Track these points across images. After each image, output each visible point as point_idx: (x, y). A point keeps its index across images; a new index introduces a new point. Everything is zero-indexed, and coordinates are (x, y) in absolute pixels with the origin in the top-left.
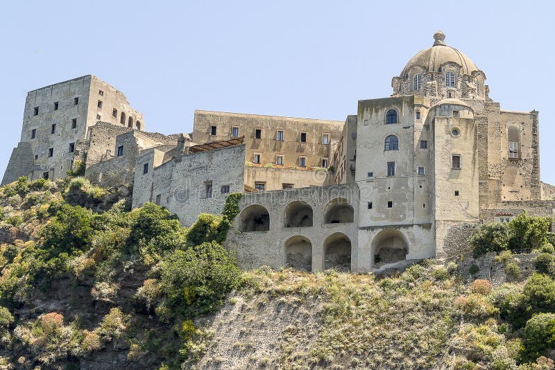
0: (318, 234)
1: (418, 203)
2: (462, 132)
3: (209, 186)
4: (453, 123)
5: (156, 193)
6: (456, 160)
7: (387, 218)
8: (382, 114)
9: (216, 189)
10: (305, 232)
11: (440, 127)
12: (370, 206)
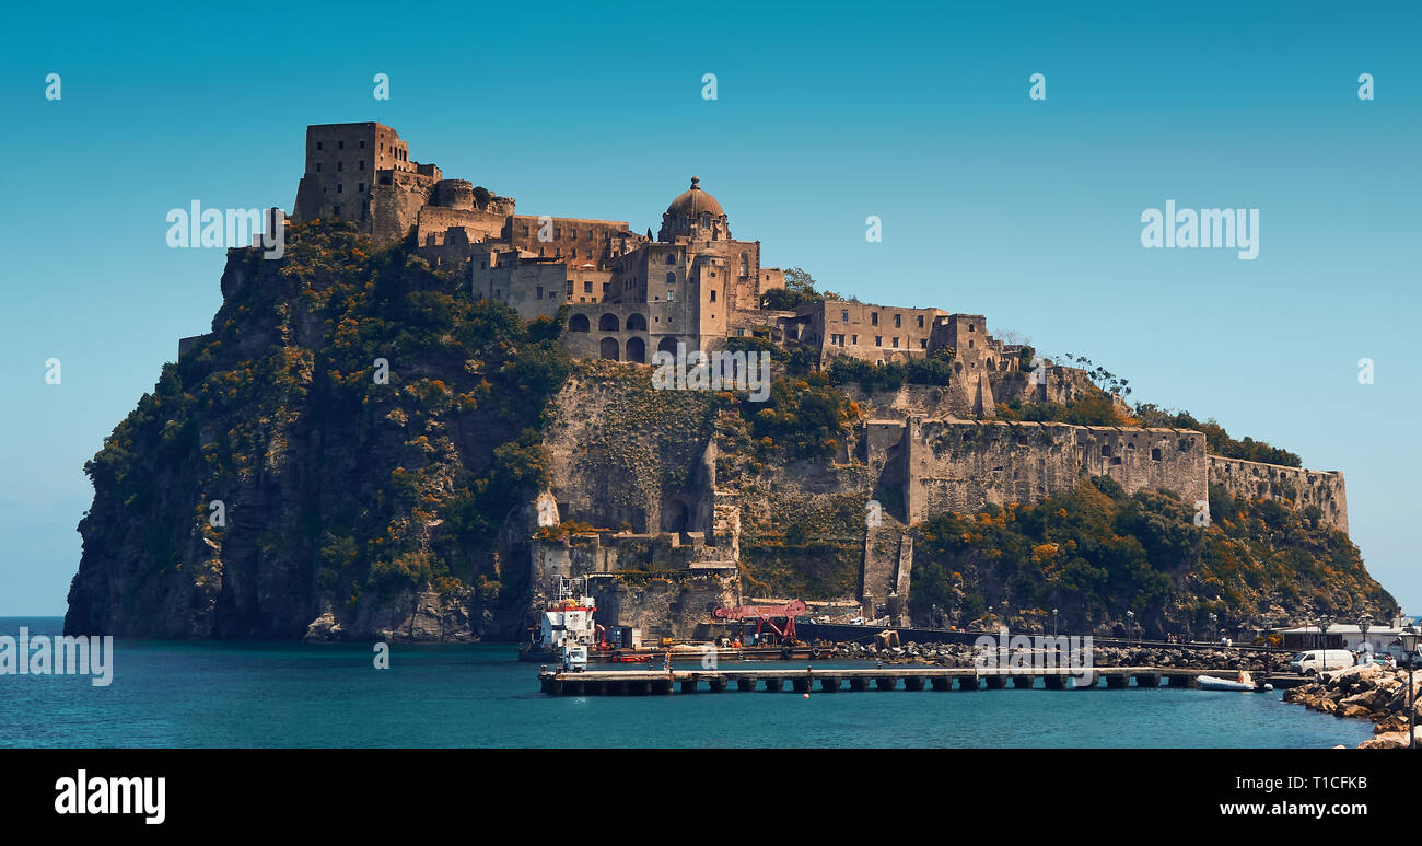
0: (623, 336)
1: (688, 321)
2: (717, 275)
3: (540, 290)
4: (712, 269)
5: (495, 288)
6: (713, 293)
7: (668, 328)
8: (664, 257)
9: (545, 293)
10: (614, 335)
11: (704, 272)
12: (657, 320)
